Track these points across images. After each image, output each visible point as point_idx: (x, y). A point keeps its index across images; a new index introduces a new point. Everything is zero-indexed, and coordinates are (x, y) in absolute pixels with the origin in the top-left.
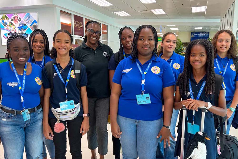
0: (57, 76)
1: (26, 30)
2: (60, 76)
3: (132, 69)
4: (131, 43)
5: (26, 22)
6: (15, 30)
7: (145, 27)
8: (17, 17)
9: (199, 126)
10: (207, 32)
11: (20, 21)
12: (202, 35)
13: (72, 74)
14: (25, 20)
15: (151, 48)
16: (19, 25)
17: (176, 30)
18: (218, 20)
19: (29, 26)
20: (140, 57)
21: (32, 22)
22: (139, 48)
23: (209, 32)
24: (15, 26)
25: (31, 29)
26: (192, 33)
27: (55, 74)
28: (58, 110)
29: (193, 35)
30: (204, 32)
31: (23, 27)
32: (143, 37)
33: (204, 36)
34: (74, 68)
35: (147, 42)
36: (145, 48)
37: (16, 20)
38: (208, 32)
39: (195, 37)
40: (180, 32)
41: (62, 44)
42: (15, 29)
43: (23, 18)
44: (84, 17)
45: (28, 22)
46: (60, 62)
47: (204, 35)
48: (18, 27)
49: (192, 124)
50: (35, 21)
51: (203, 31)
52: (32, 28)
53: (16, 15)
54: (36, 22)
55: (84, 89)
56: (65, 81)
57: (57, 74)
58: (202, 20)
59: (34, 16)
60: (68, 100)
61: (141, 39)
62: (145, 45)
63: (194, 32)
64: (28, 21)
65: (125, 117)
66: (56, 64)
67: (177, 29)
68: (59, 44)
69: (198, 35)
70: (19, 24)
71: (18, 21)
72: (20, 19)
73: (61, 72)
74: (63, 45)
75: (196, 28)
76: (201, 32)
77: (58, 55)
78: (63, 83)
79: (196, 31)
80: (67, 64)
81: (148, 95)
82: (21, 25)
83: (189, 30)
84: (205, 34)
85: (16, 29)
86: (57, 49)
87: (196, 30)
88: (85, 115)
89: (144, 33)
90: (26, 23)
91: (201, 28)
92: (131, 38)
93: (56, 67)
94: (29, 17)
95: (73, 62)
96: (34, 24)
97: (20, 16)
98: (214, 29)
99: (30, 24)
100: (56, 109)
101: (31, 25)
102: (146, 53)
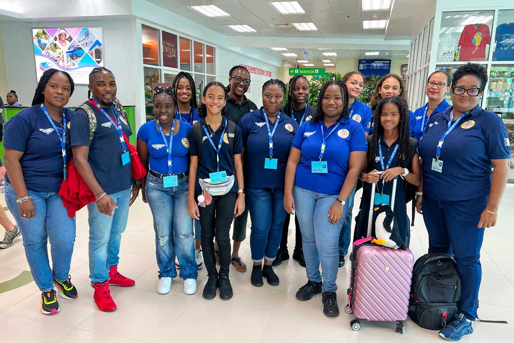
0: (207, 140)
1: (81, 58)
2: (211, 141)
3: (315, 132)
4: (304, 97)
5: (82, 43)
6: (61, 56)
7: (332, 84)
8: (64, 34)
9: (389, 196)
10: (386, 60)
11: (70, 41)
12: (379, 65)
13: (225, 138)
14: (80, 40)
15: (338, 108)
16: (69, 49)
17: (333, 56)
18: (407, 42)
19: (86, 50)
20: (326, 118)
21: (93, 43)
22: (324, 108)
23: (390, 60)
24: (62, 50)
25: (90, 56)
26: (360, 61)
27: (204, 138)
28: (207, 180)
29: (362, 66)
30: (382, 60)
31: (75, 52)
32: (328, 95)
33: (381, 66)
34: (227, 132)
35: (332, 102)
36: (330, 109)
37: (63, 40)
38: (388, 60)
39: (365, 68)
40: (340, 59)
41: (214, 100)
42: (62, 54)
43: (76, 36)
44: (178, 35)
45: (85, 44)
46: (211, 123)
47: (382, 64)
48: (67, 52)
49: (381, 195)
50: (97, 43)
51: (380, 58)
52: (92, 55)
53: (62, 31)
54: (100, 44)
55: (238, 158)
56: (217, 147)
57: (206, 137)
58: (380, 41)
59: (96, 33)
60: (219, 171)
61: (327, 98)
62: (330, 105)
63: (364, 60)
64: (85, 42)
65: (303, 188)
66: (206, 126)
67: (334, 54)
68: (211, 100)
69: (372, 64)
70: (68, 47)
71: (67, 42)
72: (70, 37)
73: (211, 136)
74: (216, 101)
75: (367, 54)
76: (376, 60)
77: (208, 113)
78: (214, 149)
79: (367, 58)
80: (219, 125)
81: (325, 163)
82: (72, 49)
83: (357, 56)
84: (384, 63)
85: (63, 56)
86: (208, 106)
87: (367, 56)
88: (241, 191)
89: (330, 91)
90: (82, 45)
91: (377, 53)
92: (305, 90)
93: (205, 129)
94: (87, 34)
95: (226, 122)
96: (97, 47)
97: (70, 32)
98: (399, 56)
99: (89, 46)
100: (205, 180)
101: (91, 49)
102: (331, 115)
